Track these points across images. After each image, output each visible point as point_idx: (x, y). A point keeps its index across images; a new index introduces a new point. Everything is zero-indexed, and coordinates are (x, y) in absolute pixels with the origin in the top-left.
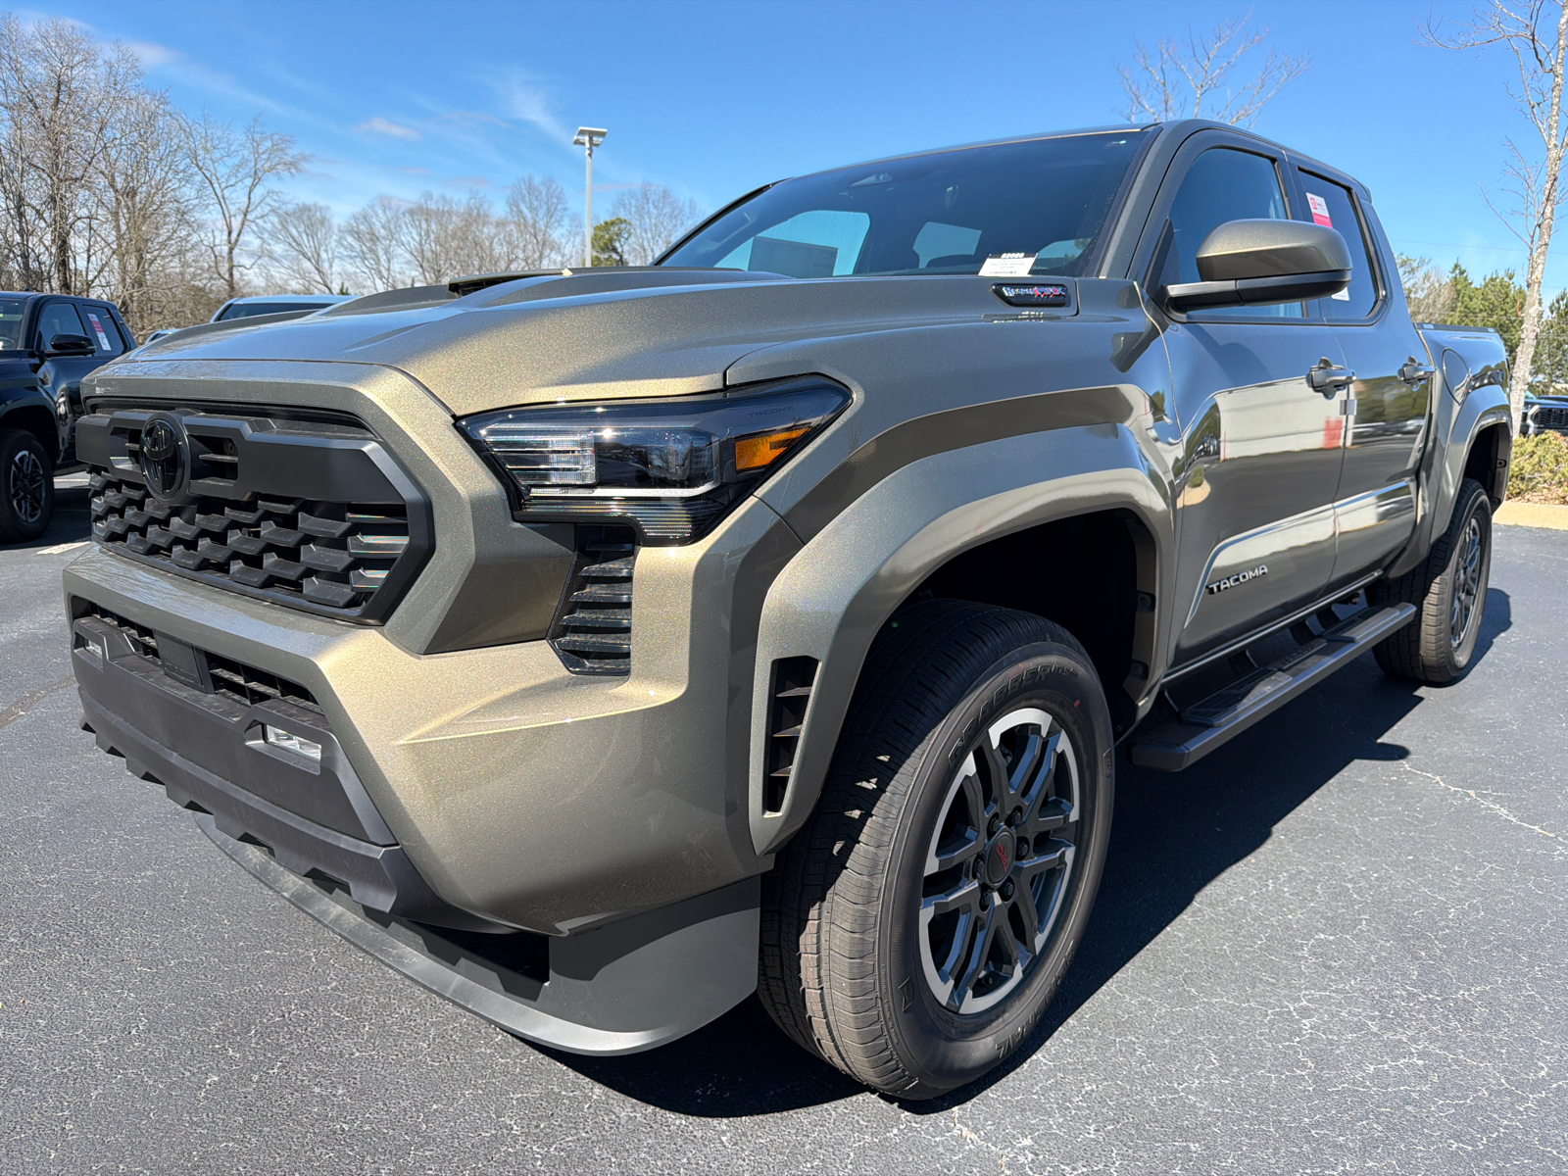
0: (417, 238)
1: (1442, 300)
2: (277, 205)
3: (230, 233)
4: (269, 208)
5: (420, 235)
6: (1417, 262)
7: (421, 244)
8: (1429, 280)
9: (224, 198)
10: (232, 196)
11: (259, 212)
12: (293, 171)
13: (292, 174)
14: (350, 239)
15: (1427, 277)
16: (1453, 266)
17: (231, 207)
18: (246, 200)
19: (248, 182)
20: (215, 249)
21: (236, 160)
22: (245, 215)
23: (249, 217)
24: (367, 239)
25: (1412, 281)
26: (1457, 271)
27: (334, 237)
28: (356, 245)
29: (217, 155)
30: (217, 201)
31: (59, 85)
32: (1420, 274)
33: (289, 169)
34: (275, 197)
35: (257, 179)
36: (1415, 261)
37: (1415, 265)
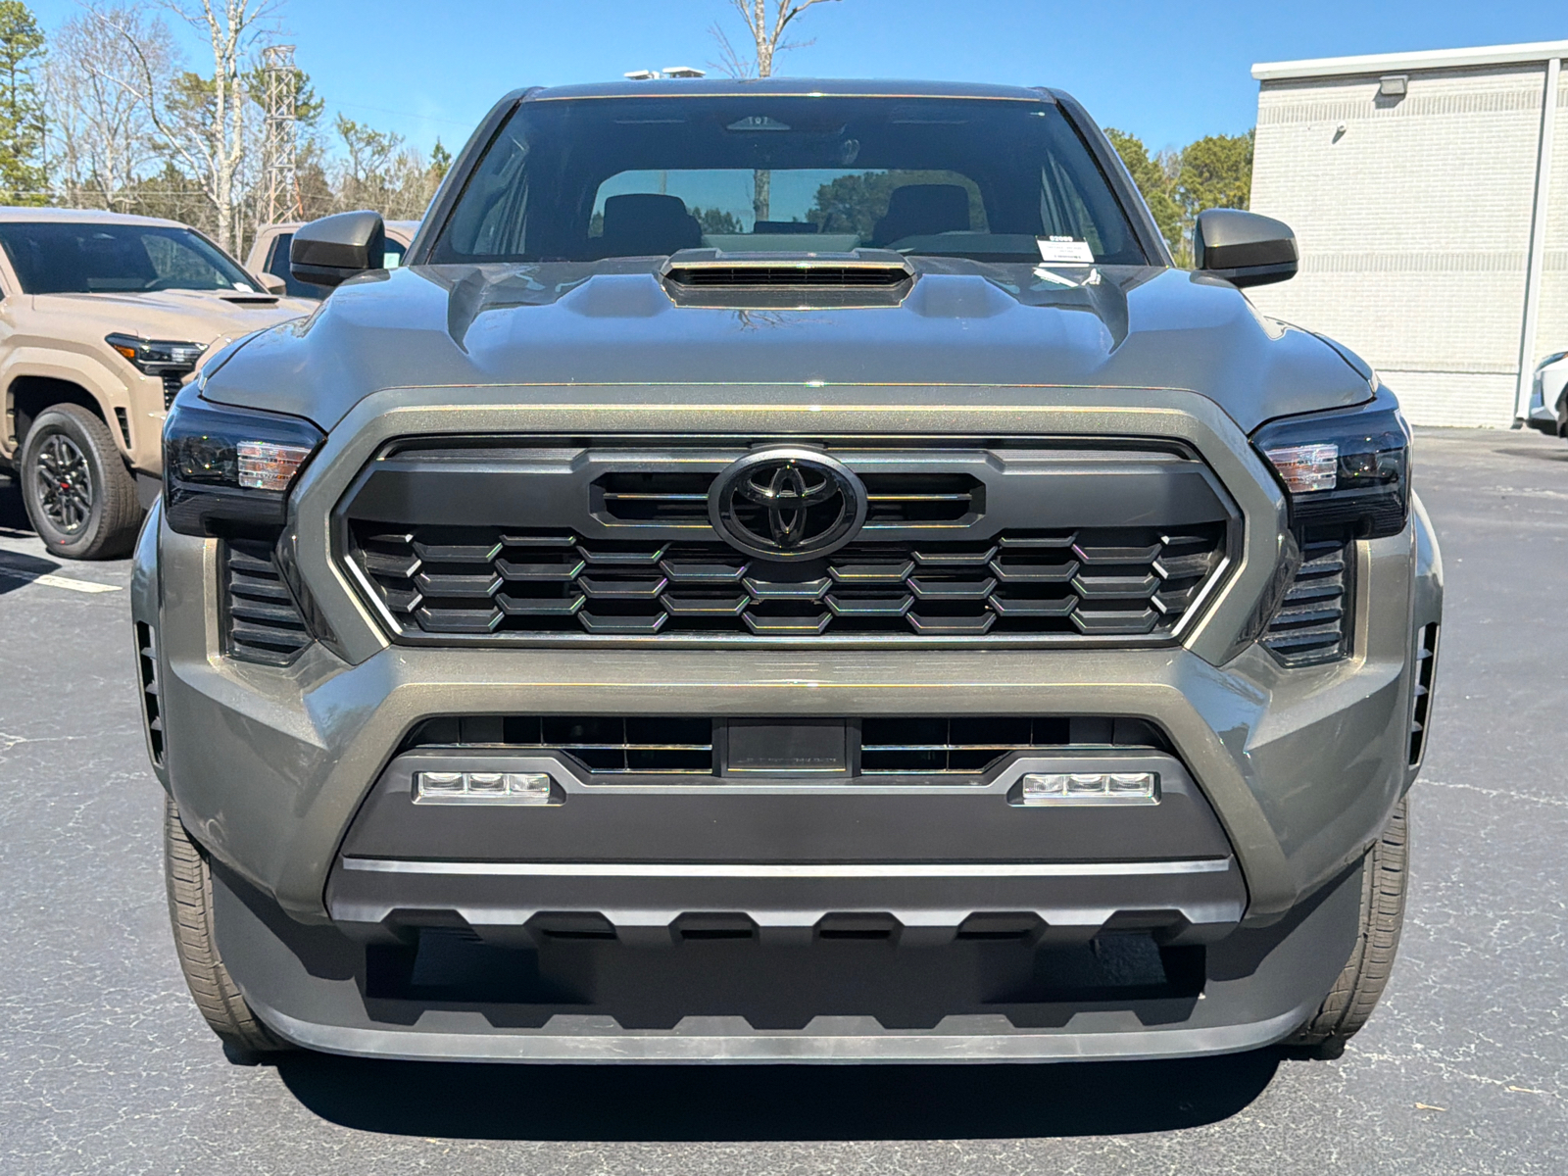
1: (426, 195)
6: (388, 138)
8: (405, 165)
15: (401, 162)
16: (434, 148)
25: (385, 166)
26: (440, 156)
32: (393, 155)
36: (385, 136)
37: (386, 142)
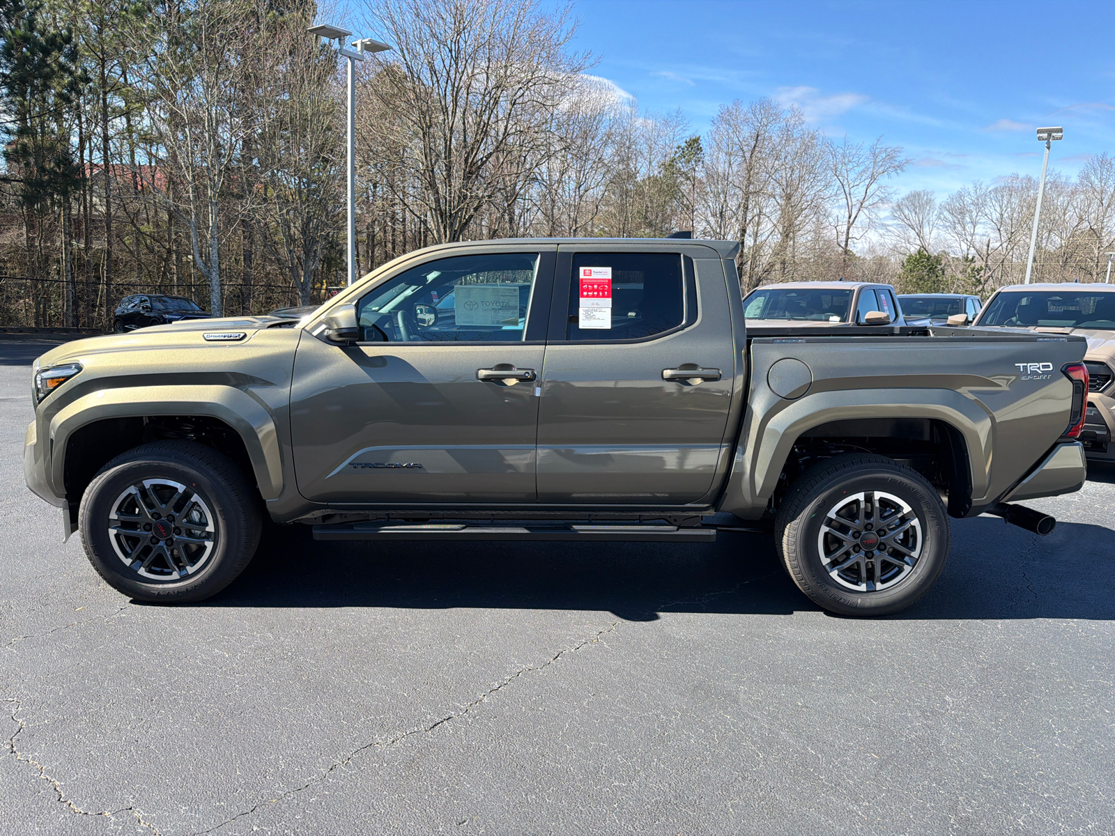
0: (998, 210)
2: (883, 196)
3: (850, 217)
4: (878, 198)
5: (1001, 207)
7: (1002, 215)
9: (850, 194)
10: (855, 192)
11: (871, 201)
12: (899, 171)
13: (897, 173)
14: (946, 213)
17: (854, 200)
18: (864, 194)
19: (867, 182)
20: (837, 228)
21: (862, 168)
22: (862, 204)
23: (863, 205)
24: (959, 213)
27: (936, 213)
28: (950, 217)
29: (850, 166)
30: (845, 196)
31: (757, 137)
33: (896, 170)
34: (883, 191)
35: (873, 178)
